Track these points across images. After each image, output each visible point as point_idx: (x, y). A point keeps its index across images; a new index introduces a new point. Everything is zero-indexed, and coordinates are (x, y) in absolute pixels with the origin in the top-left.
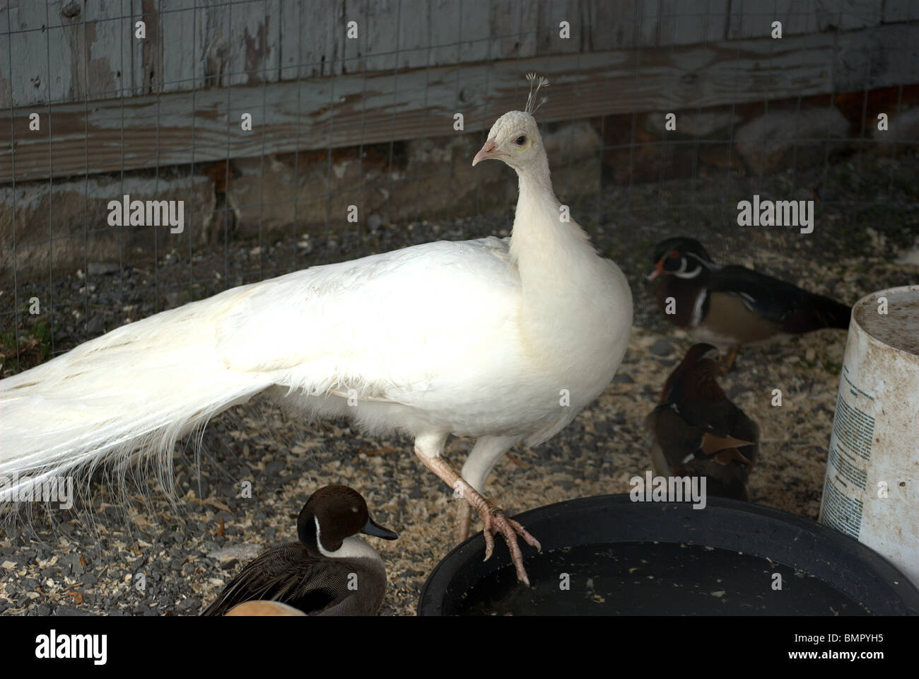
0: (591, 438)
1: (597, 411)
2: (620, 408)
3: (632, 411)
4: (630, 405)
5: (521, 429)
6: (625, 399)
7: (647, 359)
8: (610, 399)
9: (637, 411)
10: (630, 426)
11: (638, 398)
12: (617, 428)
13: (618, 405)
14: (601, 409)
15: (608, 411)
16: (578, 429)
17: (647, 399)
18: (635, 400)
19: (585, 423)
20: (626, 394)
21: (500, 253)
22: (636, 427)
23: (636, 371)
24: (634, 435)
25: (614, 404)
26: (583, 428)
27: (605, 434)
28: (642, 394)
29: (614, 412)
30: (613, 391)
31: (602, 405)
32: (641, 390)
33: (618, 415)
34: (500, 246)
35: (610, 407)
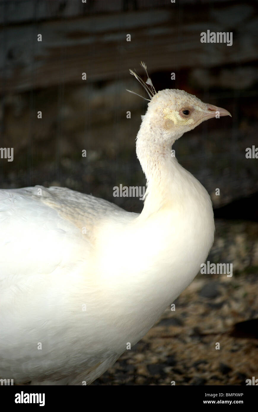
0: (144, 379)
1: (149, 354)
2: (171, 350)
3: (182, 353)
4: (180, 347)
5: (63, 374)
6: (175, 341)
7: (196, 303)
8: (162, 341)
9: (187, 352)
10: (180, 367)
11: (188, 340)
12: (168, 370)
13: (169, 347)
14: (153, 352)
15: (160, 353)
16: (131, 372)
17: (196, 341)
18: (185, 342)
19: (138, 365)
20: (176, 336)
21: (49, 201)
22: (186, 368)
23: (185, 314)
24: (184, 375)
25: (165, 346)
26: (136, 370)
27: (157, 376)
28: (192, 336)
29: (165, 353)
30: (165, 334)
31: (154, 347)
32: (190, 332)
33: (169, 356)
34: (48, 195)
35: (160, 349)
